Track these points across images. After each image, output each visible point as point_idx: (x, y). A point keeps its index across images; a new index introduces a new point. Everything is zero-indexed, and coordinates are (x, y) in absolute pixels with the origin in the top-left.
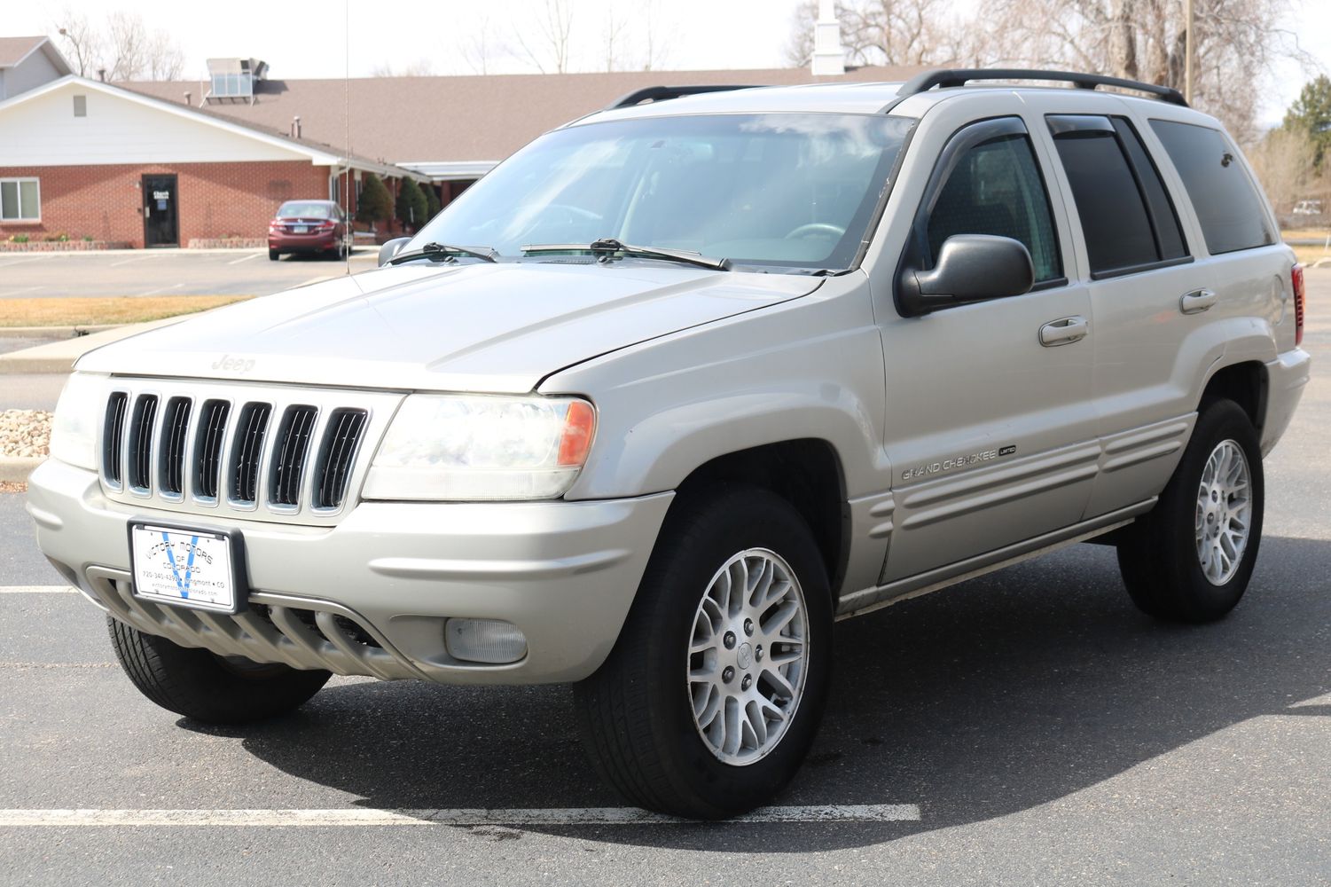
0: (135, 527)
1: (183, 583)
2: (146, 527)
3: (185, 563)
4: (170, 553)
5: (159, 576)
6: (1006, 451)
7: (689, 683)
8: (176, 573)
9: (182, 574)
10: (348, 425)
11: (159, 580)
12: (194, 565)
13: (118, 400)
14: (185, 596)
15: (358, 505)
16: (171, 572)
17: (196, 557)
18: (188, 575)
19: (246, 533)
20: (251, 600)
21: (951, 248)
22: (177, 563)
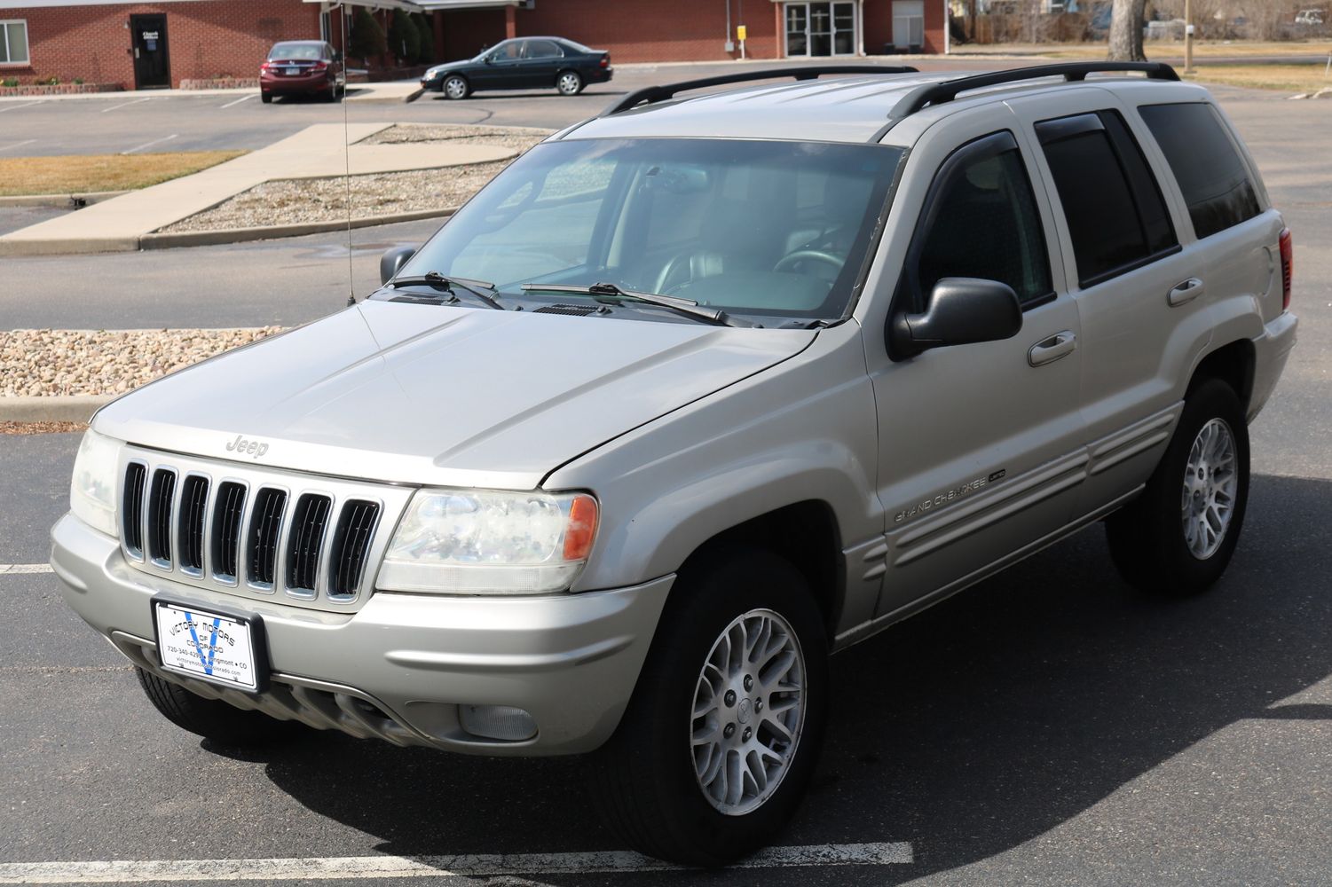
0: (158, 604)
1: (207, 660)
2: (169, 606)
3: (208, 642)
4: (193, 633)
5: (183, 652)
6: (996, 476)
7: (692, 747)
8: (199, 651)
9: (206, 652)
10: (361, 516)
11: (183, 656)
12: (218, 645)
13: (135, 472)
14: (209, 672)
15: (372, 595)
16: (194, 650)
17: (218, 638)
18: (211, 654)
19: (266, 618)
20: (272, 679)
21: (940, 293)
22: (200, 642)
